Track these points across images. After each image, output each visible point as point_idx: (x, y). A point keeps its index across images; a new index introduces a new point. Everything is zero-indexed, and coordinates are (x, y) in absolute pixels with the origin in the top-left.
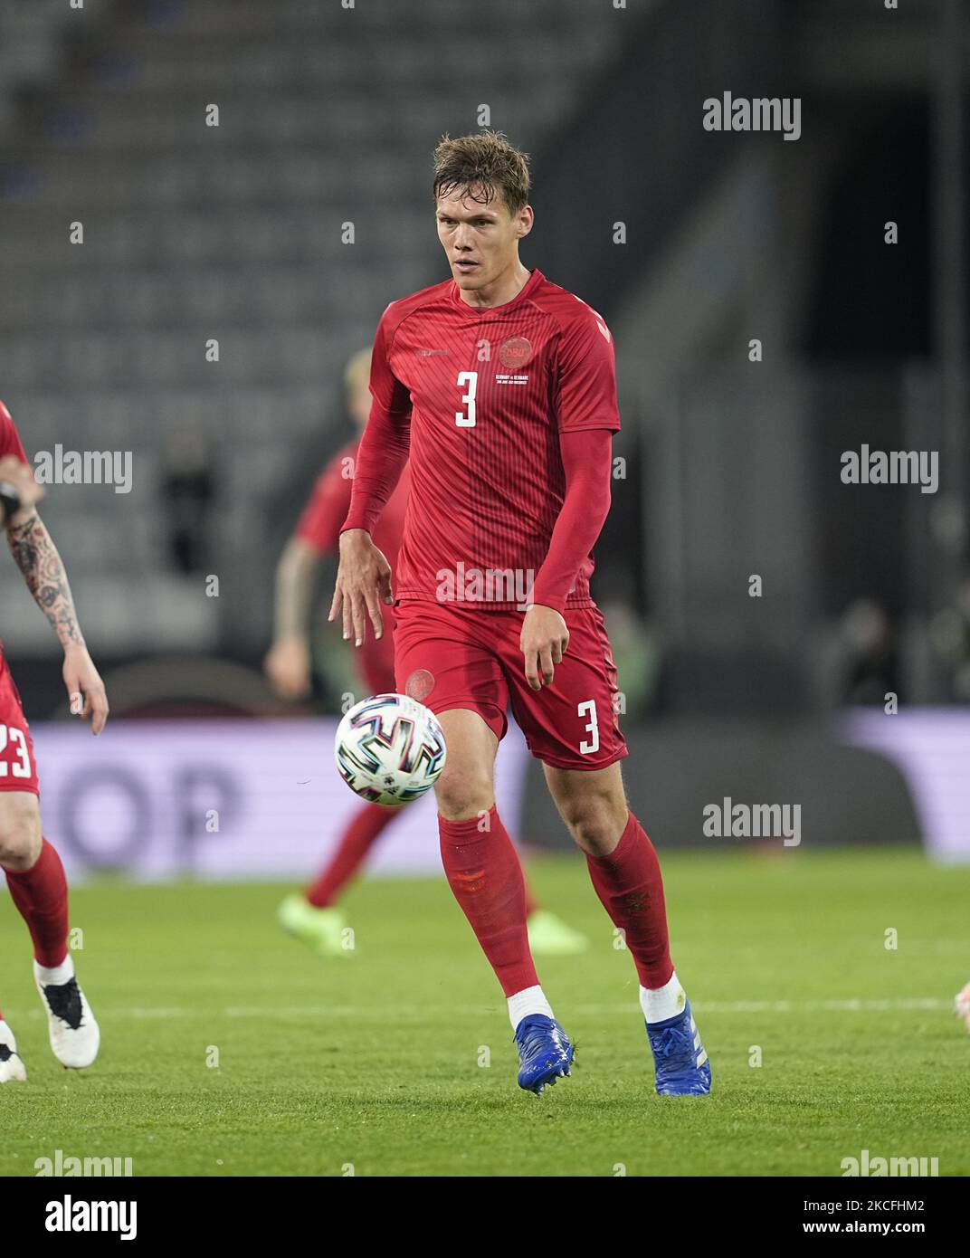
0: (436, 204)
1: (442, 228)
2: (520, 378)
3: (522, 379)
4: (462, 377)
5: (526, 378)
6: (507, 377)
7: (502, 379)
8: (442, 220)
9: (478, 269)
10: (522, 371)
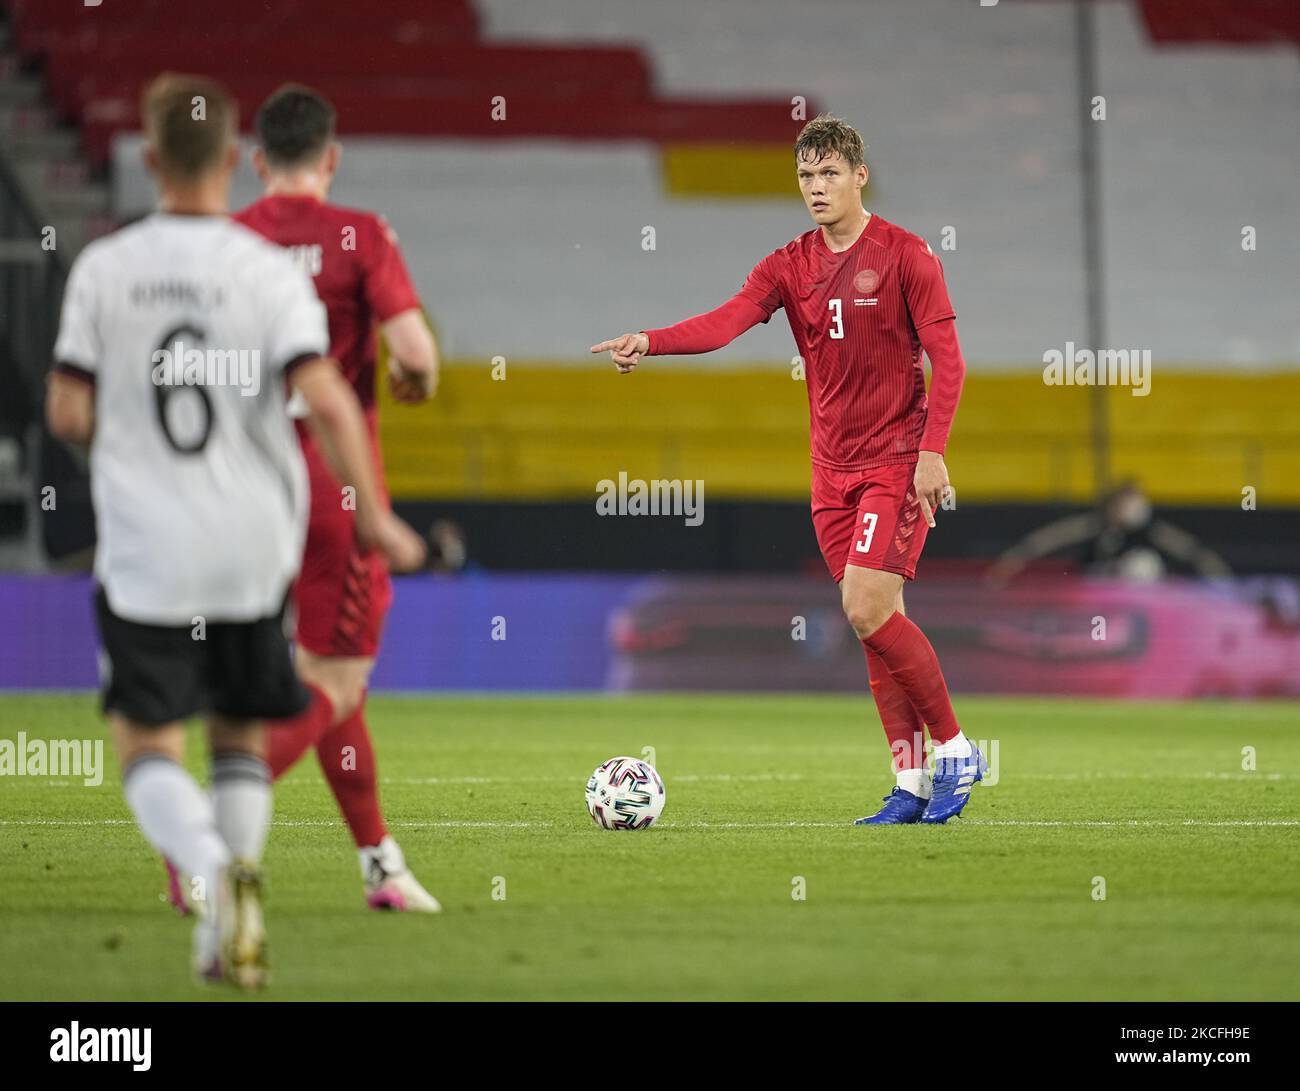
0: (796, 165)
1: (802, 182)
2: (872, 300)
3: (873, 302)
4: (832, 303)
5: (876, 300)
6: (862, 300)
7: (859, 302)
8: (802, 176)
9: (829, 208)
10: (873, 295)
